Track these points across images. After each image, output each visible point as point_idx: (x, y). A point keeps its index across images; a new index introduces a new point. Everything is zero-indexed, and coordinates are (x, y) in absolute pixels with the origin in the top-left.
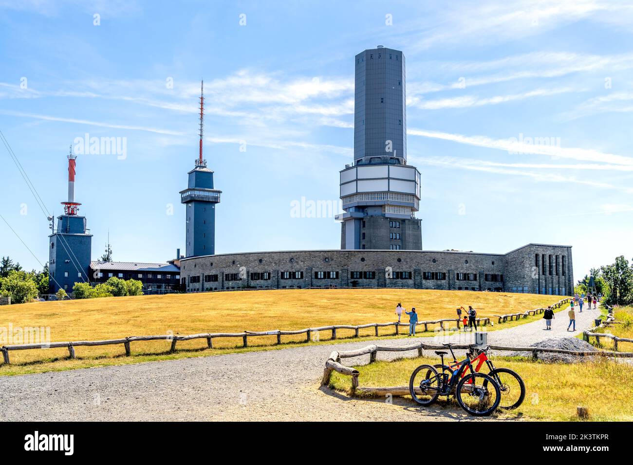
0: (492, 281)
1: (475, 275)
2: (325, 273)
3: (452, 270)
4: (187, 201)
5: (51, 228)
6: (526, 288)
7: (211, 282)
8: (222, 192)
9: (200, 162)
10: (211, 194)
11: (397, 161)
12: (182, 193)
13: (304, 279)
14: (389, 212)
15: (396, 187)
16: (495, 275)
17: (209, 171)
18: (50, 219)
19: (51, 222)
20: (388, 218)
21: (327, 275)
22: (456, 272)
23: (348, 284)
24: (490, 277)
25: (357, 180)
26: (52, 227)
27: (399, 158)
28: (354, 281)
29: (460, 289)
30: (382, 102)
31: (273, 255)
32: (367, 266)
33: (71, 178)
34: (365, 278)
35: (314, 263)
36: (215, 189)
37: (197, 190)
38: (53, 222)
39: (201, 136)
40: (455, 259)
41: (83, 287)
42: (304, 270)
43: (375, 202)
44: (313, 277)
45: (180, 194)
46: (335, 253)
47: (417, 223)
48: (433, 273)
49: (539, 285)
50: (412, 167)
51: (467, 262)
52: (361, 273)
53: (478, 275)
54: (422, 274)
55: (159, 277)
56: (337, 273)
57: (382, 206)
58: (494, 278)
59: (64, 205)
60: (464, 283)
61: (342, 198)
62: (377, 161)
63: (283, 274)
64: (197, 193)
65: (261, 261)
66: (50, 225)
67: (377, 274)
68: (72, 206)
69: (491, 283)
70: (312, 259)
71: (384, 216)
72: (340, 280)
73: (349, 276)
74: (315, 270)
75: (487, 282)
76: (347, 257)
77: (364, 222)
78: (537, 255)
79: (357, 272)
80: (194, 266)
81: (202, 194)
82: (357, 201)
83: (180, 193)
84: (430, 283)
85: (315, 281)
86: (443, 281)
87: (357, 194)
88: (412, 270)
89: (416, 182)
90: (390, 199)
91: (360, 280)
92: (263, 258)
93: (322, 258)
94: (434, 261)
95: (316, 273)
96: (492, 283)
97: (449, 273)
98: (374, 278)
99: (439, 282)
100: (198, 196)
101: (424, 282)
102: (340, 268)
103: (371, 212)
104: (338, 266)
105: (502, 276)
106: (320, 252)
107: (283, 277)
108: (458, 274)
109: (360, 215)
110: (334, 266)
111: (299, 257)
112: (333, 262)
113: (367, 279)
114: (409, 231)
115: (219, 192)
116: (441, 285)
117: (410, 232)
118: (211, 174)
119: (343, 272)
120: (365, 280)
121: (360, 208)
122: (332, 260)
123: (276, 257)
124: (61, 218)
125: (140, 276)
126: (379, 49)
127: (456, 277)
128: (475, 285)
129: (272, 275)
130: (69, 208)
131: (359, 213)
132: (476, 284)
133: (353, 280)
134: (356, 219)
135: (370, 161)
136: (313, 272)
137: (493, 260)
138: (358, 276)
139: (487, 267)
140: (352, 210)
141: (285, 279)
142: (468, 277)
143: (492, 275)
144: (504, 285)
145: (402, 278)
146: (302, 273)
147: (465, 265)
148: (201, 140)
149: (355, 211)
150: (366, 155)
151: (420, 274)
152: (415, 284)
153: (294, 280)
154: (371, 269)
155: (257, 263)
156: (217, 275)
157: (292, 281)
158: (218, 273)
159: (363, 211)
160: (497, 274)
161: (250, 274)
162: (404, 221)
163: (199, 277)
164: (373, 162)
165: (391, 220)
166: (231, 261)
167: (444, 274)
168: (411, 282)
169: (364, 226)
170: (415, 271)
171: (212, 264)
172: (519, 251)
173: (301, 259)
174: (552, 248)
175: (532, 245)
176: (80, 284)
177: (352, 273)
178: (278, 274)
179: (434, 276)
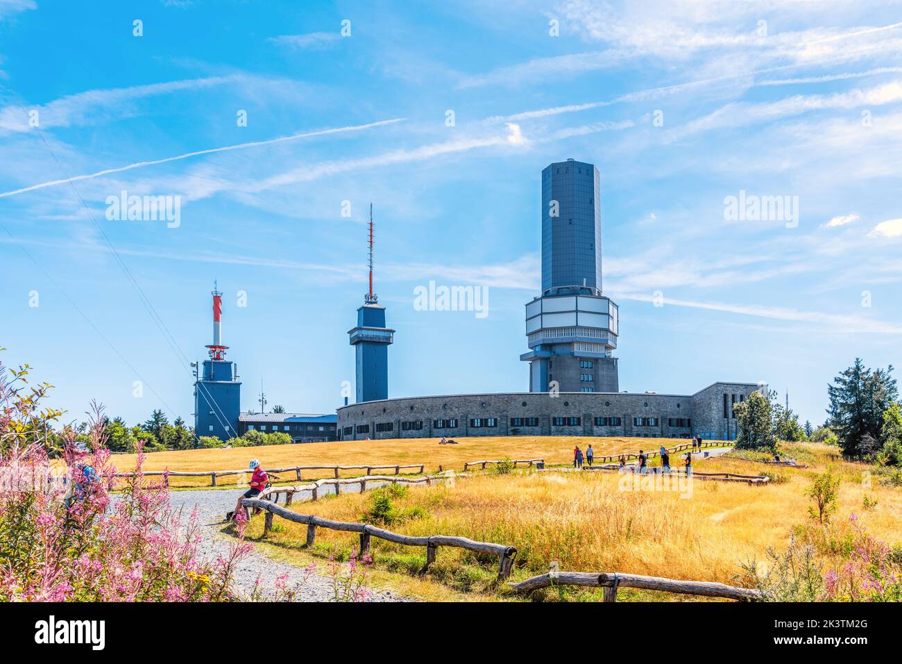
0: (678, 426)
1: (656, 420)
2: (482, 420)
3: (628, 415)
4: (356, 342)
5: (194, 375)
6: (713, 434)
7: (363, 434)
8: (394, 331)
9: (371, 298)
10: (381, 334)
11: (589, 292)
12: (351, 332)
13: (459, 428)
14: (578, 350)
15: (585, 320)
16: (681, 420)
17: (380, 307)
18: (193, 365)
19: (195, 369)
20: (577, 357)
21: (484, 423)
22: (633, 417)
23: (507, 433)
24: (674, 422)
25: (542, 314)
26: (196, 375)
27: (591, 288)
28: (515, 429)
29: (638, 435)
30: (570, 223)
31: (425, 400)
32: (529, 412)
33: (217, 318)
34: (527, 425)
35: (469, 409)
36: (387, 328)
37: (365, 329)
38: (197, 368)
39: (371, 267)
40: (632, 402)
41: (209, 441)
42: (458, 418)
43: (562, 339)
44: (469, 425)
45: (349, 335)
46: (493, 397)
47: (612, 363)
48: (606, 418)
49: (728, 430)
50: (605, 298)
51: (646, 405)
52: (522, 419)
53: (660, 420)
54: (593, 420)
55: (321, 429)
56: (496, 420)
57: (570, 344)
58: (680, 423)
59: (209, 349)
60: (643, 430)
61: (528, 335)
62: (565, 291)
63: (436, 422)
64: (365, 333)
65: (412, 408)
66: (194, 372)
67: (540, 420)
68: (218, 350)
69: (676, 428)
70: (467, 404)
71: (572, 354)
72: (498, 428)
73: (509, 424)
74: (470, 417)
75: (671, 428)
76: (507, 401)
77: (551, 362)
78: (725, 396)
79: (518, 419)
80: (347, 416)
81: (371, 333)
82: (541, 338)
83: (348, 333)
84: (603, 429)
85: (470, 430)
86: (618, 428)
87: (542, 330)
88: (581, 415)
89: (609, 315)
90: (579, 335)
91: (521, 428)
92: (414, 404)
93: (478, 403)
94: (608, 404)
95: (472, 421)
96: (678, 428)
97: (625, 418)
98: (537, 425)
99: (613, 429)
100: (367, 337)
101: (595, 428)
102: (499, 414)
103: (558, 350)
104: (496, 412)
105: (689, 420)
106: (477, 396)
107: (436, 426)
108: (635, 419)
109: (546, 354)
110: (492, 412)
111: (453, 403)
112: (490, 408)
113: (529, 426)
114: (603, 372)
115: (393, 331)
116: (616, 432)
117: (605, 373)
118: (383, 310)
119: (502, 419)
120: (527, 428)
121: (547, 346)
122: (490, 405)
123: (429, 403)
124: (205, 363)
125: (287, 428)
126: (568, 162)
127: (633, 422)
128: (656, 431)
129: (424, 424)
130: (214, 351)
131: (545, 352)
132: (658, 430)
133: (513, 428)
134: (542, 359)
135: (558, 292)
136: (469, 420)
137: (678, 402)
138: (519, 424)
139: (671, 410)
140: (538, 349)
141: (438, 428)
142: (648, 422)
143: (677, 420)
144: (691, 430)
145: (569, 425)
146: (456, 421)
147: (644, 409)
148: (371, 272)
149: (542, 349)
150: (554, 284)
151: (590, 419)
152: (584, 432)
153: (448, 429)
154: (533, 415)
155: (408, 410)
156: (368, 426)
157: (446, 430)
158: (369, 423)
159: (550, 350)
160: (683, 417)
161: (401, 424)
162: (596, 360)
163: (351, 428)
164: (561, 293)
165: (582, 359)
166: (382, 409)
167: (619, 419)
168: (580, 429)
169: (551, 367)
170: (585, 416)
171: (363, 413)
172: (706, 391)
173: (455, 404)
174: (744, 387)
175: (718, 384)
176: (205, 438)
177: (513, 420)
178: (430, 422)
179: (607, 421)
